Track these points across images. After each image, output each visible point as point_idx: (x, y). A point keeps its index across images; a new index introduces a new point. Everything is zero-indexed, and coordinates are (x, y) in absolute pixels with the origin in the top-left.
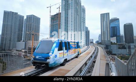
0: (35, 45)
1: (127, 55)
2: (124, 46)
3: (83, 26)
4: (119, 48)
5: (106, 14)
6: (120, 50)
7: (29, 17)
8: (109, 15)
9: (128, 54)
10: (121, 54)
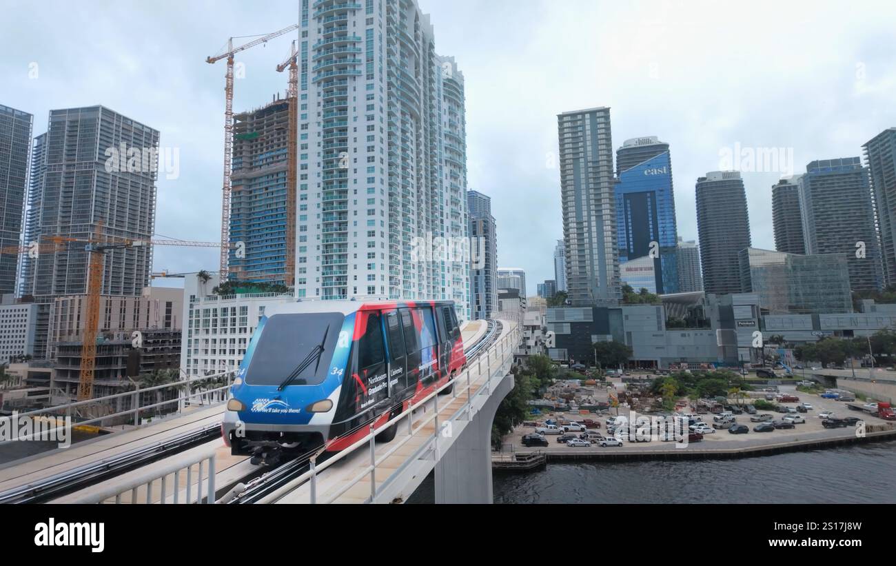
0: (115, 324)
1: (717, 364)
2: (700, 308)
3: (455, 189)
4: (671, 324)
5: (593, 113)
6: (676, 334)
7: (73, 124)
8: (608, 123)
9: (720, 360)
10: (683, 360)
